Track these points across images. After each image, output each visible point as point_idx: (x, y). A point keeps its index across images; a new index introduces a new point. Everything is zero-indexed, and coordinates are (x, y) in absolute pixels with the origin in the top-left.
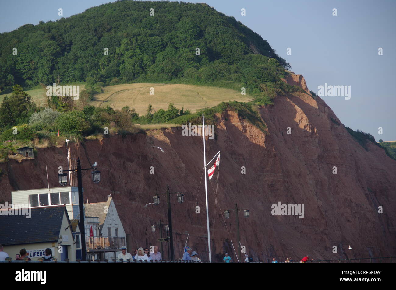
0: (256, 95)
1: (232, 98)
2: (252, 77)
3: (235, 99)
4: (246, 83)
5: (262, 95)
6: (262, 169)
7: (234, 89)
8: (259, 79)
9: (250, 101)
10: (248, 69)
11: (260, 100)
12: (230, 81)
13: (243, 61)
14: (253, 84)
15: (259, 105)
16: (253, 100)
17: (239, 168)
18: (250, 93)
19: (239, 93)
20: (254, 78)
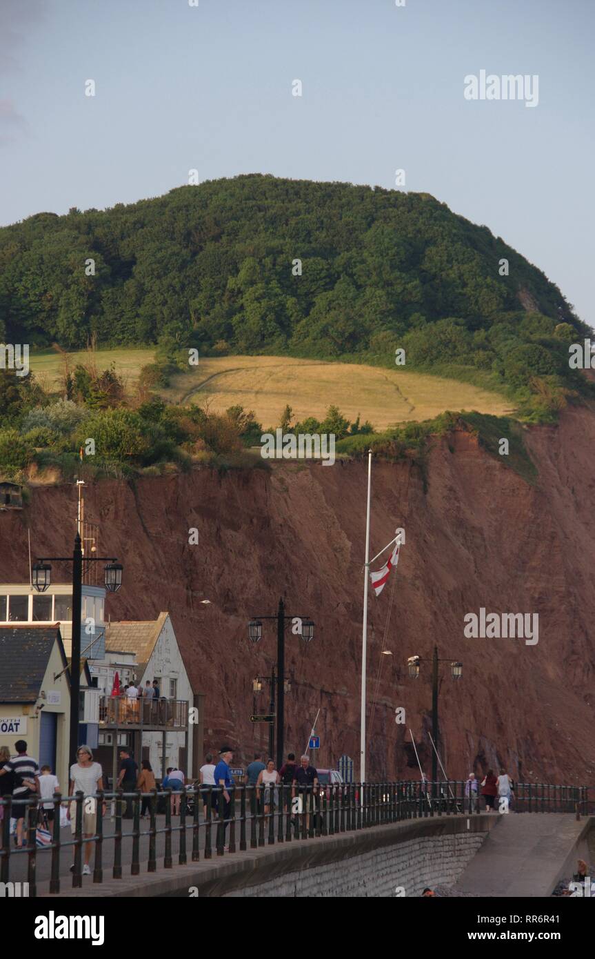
0: (522, 400)
1: (470, 404)
2: (517, 362)
3: (476, 405)
4: (503, 373)
5: (534, 402)
6: (523, 563)
7: (475, 383)
8: (532, 366)
9: (509, 413)
10: (509, 342)
11: (529, 413)
12: (467, 367)
13: (500, 326)
14: (517, 377)
15: (525, 423)
16: (515, 410)
17: (472, 558)
18: (509, 396)
19: (486, 394)
20: (520, 364)
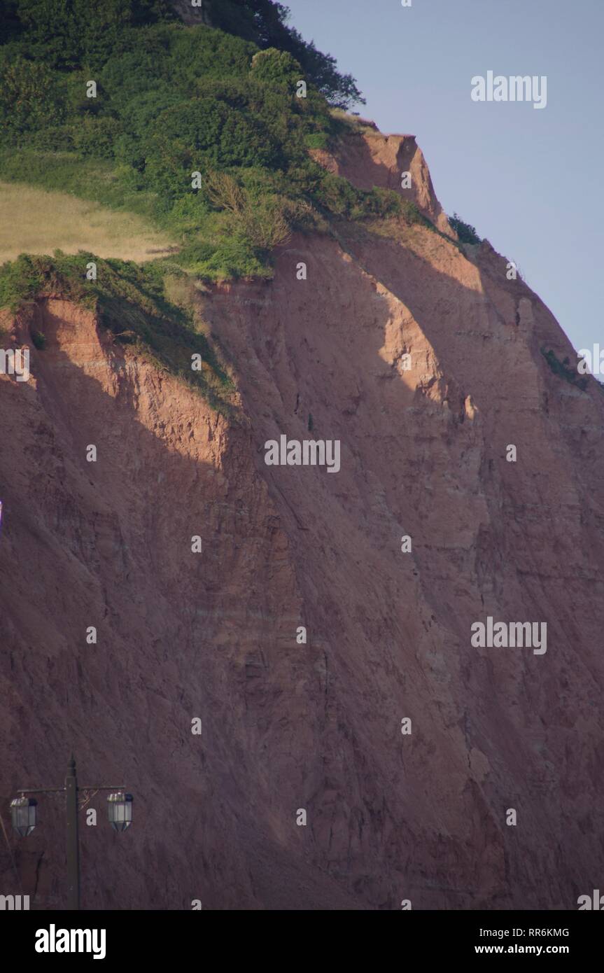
0: (187, 225)
1: (71, 239)
2: (171, 138)
3: (86, 241)
4: (140, 165)
5: (216, 228)
6: (208, 589)
7: (79, 191)
8: (205, 148)
9: (159, 256)
10: (151, 95)
11: (206, 253)
12: (59, 155)
13: (128, 59)
14: (174, 174)
15: (199, 277)
16: (171, 249)
17: (97, 582)
18: (158, 216)
19: (105, 215)
20: (179, 145)
